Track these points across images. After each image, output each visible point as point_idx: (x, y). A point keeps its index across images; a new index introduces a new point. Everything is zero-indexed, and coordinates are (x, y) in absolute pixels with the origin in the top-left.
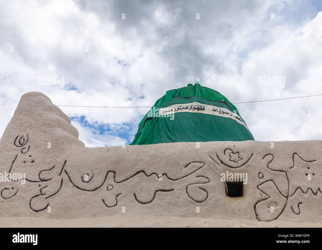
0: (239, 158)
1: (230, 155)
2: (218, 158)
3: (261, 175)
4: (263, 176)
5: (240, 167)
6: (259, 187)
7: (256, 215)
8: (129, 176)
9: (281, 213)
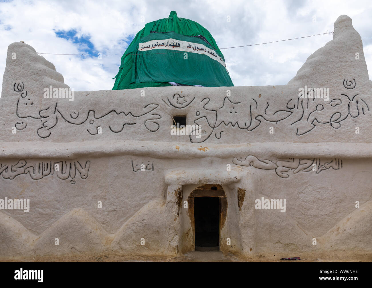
0: (184, 101)
1: (177, 99)
2: (169, 101)
3: (198, 113)
4: (200, 114)
5: (184, 107)
6: (196, 121)
7: (191, 139)
8: (105, 114)
9: (208, 138)
